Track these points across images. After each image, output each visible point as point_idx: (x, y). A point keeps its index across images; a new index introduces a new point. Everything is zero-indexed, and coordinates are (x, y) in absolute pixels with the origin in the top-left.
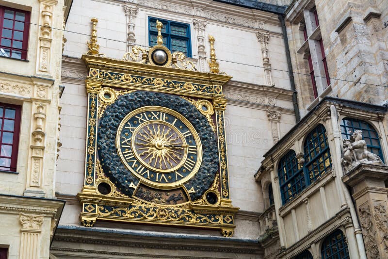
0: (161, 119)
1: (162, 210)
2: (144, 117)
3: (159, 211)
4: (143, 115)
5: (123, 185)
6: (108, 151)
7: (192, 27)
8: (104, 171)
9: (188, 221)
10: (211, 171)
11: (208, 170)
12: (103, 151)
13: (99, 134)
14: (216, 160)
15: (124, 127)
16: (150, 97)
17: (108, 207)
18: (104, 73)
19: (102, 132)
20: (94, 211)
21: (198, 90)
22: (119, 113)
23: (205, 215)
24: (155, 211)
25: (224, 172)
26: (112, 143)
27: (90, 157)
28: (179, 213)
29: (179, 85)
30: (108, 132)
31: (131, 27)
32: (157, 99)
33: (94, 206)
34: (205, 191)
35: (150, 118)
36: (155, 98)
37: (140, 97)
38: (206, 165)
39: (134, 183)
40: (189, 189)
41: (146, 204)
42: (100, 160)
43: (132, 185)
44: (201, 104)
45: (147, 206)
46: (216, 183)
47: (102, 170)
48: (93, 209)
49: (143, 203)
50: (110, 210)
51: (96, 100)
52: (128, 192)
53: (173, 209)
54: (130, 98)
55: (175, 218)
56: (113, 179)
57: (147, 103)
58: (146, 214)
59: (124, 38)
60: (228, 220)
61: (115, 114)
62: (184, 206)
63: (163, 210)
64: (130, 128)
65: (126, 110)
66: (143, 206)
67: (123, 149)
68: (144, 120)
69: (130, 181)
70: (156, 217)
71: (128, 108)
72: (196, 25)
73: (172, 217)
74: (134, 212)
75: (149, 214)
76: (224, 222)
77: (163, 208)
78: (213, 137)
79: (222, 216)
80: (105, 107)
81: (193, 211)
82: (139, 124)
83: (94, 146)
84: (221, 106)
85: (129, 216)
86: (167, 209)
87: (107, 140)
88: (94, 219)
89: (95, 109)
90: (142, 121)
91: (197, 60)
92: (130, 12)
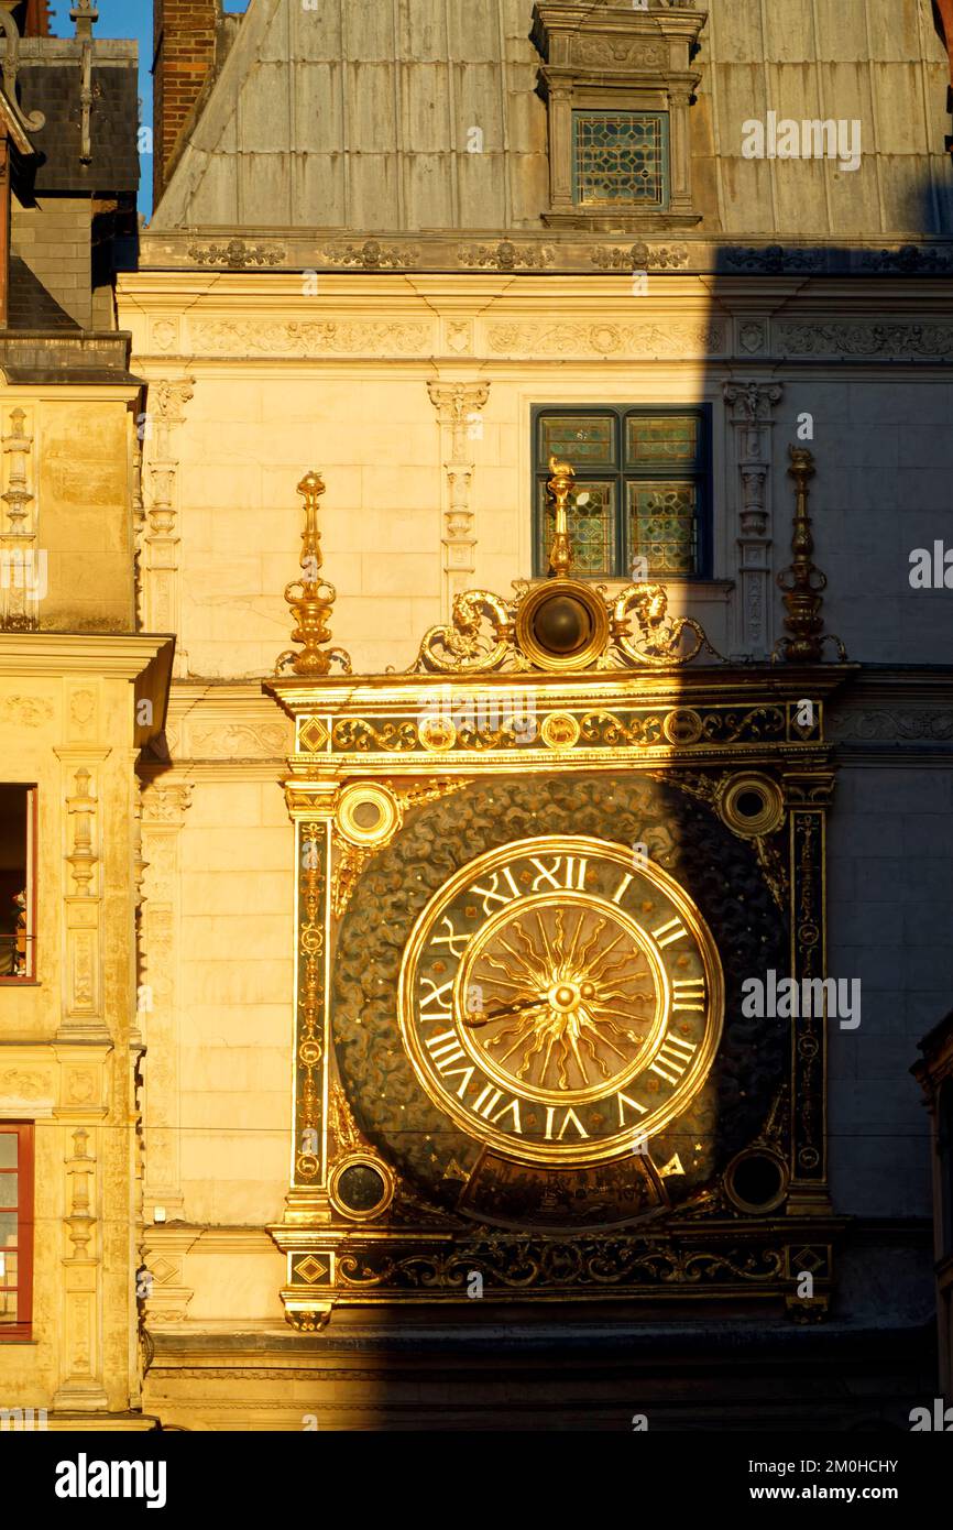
0: (569, 884)
1: (561, 1250)
2: (504, 889)
3: (549, 1257)
4: (501, 876)
5: (423, 1171)
6: (371, 1046)
7: (720, 413)
8: (357, 1123)
9: (659, 1281)
10: (754, 1078)
11: (743, 1077)
12: (349, 1051)
13: (335, 987)
15: (428, 939)
16: (524, 807)
17: (370, 1255)
18: (347, 726)
19: (348, 978)
20: (325, 1277)
21: (723, 734)
22: (408, 890)
23: (722, 1250)
24: (537, 1257)
25: (807, 1076)
26: (382, 1016)
27: (308, 1078)
28: (625, 1253)
29: (645, 727)
30: (367, 977)
31: (460, 479)
32: (552, 808)
33: (325, 1260)
35: (525, 889)
36: (545, 804)
37: (485, 814)
38: (737, 1058)
39: (460, 1160)
40: (662, 1162)
41: (505, 1231)
42: (344, 1083)
43: (452, 1171)
44: (733, 791)
45: (510, 1240)
46: (776, 1122)
47: (350, 1120)
48: (322, 1271)
49: (493, 1229)
50: (379, 1267)
51: (322, 847)
52: (441, 1196)
53: (602, 1243)
54: (446, 822)
55: (609, 1274)
56: (388, 1153)
57: (511, 830)
58: (504, 1270)
60: (808, 1263)
61: (390, 899)
62: (643, 1225)
63: (566, 1248)
64: (451, 939)
65: (432, 875)
66: (493, 1240)
67: (425, 1030)
68: (505, 900)
69: (445, 1157)
70: (541, 1277)
71: (438, 863)
72: (739, 404)
73: (599, 1271)
74: (462, 1268)
75: (513, 1268)
76: (794, 1272)
77: (567, 1241)
78: (771, 937)
79: (786, 1250)
80: (358, 864)
81: (675, 1245)
82: (485, 918)
83: (319, 1033)
84: (814, 792)
85: (443, 1283)
86: (583, 1244)
87: (366, 1005)
88: (325, 1306)
89: (321, 882)
90: (496, 906)
91: (729, 585)
92: (455, 406)
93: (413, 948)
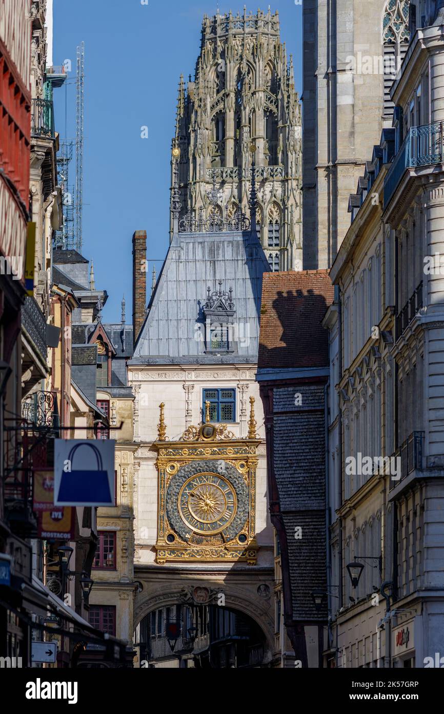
0: (209, 481)
2: (197, 482)
3: (205, 552)
4: (197, 479)
5: (182, 535)
6: (173, 512)
7: (237, 390)
9: (225, 557)
10: (243, 519)
11: (240, 520)
12: (169, 512)
13: (166, 500)
14: (247, 510)
15: (183, 491)
16: (201, 467)
17: (172, 551)
18: (169, 450)
19: (168, 499)
20: (165, 555)
21: (237, 453)
22: (180, 482)
23: (236, 551)
24: (203, 552)
25: (252, 519)
26: (175, 506)
27: (160, 518)
28: (219, 552)
29: (223, 451)
30: (173, 498)
31: (189, 403)
33: (164, 552)
34: (237, 534)
35: (201, 482)
36: (205, 466)
37: (194, 468)
38: (240, 515)
39: (189, 534)
40: (226, 534)
41: (197, 547)
42: (168, 519)
43: (187, 536)
44: (239, 464)
45: (198, 549)
46: (246, 527)
47: (169, 526)
49: (195, 547)
50: (174, 553)
51: (164, 474)
52: (185, 540)
53: (215, 550)
54: (187, 470)
55: (216, 555)
56: (175, 532)
57: (199, 471)
58: (196, 554)
59: (184, 413)
60: (252, 554)
61: (176, 484)
62: (222, 546)
63: (208, 551)
64: (187, 491)
65: (184, 479)
66: (195, 549)
67: (182, 508)
69: (186, 533)
70: (203, 556)
71: (185, 477)
72: (241, 388)
73: (214, 555)
74: (189, 554)
75: (198, 554)
76: (249, 556)
77: (208, 549)
78: (246, 492)
79: (248, 551)
80: (171, 477)
81: (228, 550)
83: (164, 509)
84: (254, 465)
85: (186, 557)
86: (211, 550)
87: (172, 504)
88: (165, 561)
89: (164, 481)
91: (238, 423)
92: (188, 389)
93: (181, 493)
